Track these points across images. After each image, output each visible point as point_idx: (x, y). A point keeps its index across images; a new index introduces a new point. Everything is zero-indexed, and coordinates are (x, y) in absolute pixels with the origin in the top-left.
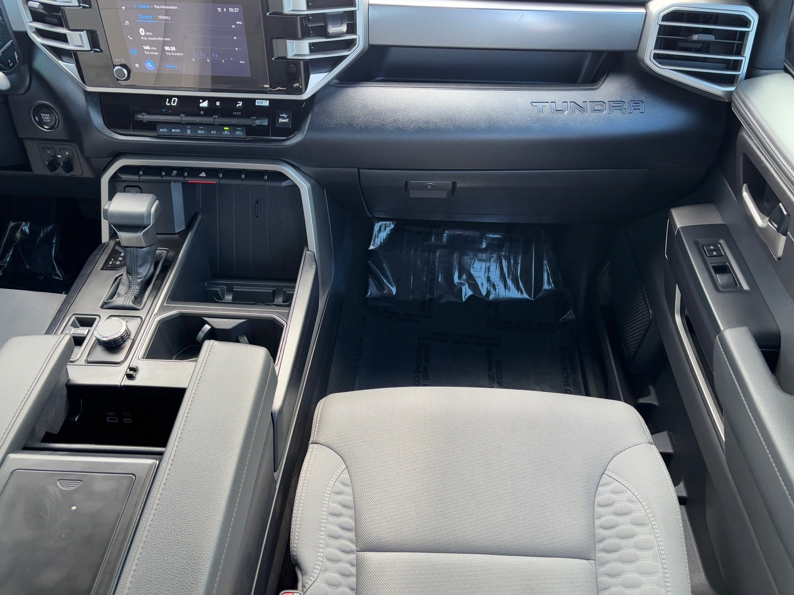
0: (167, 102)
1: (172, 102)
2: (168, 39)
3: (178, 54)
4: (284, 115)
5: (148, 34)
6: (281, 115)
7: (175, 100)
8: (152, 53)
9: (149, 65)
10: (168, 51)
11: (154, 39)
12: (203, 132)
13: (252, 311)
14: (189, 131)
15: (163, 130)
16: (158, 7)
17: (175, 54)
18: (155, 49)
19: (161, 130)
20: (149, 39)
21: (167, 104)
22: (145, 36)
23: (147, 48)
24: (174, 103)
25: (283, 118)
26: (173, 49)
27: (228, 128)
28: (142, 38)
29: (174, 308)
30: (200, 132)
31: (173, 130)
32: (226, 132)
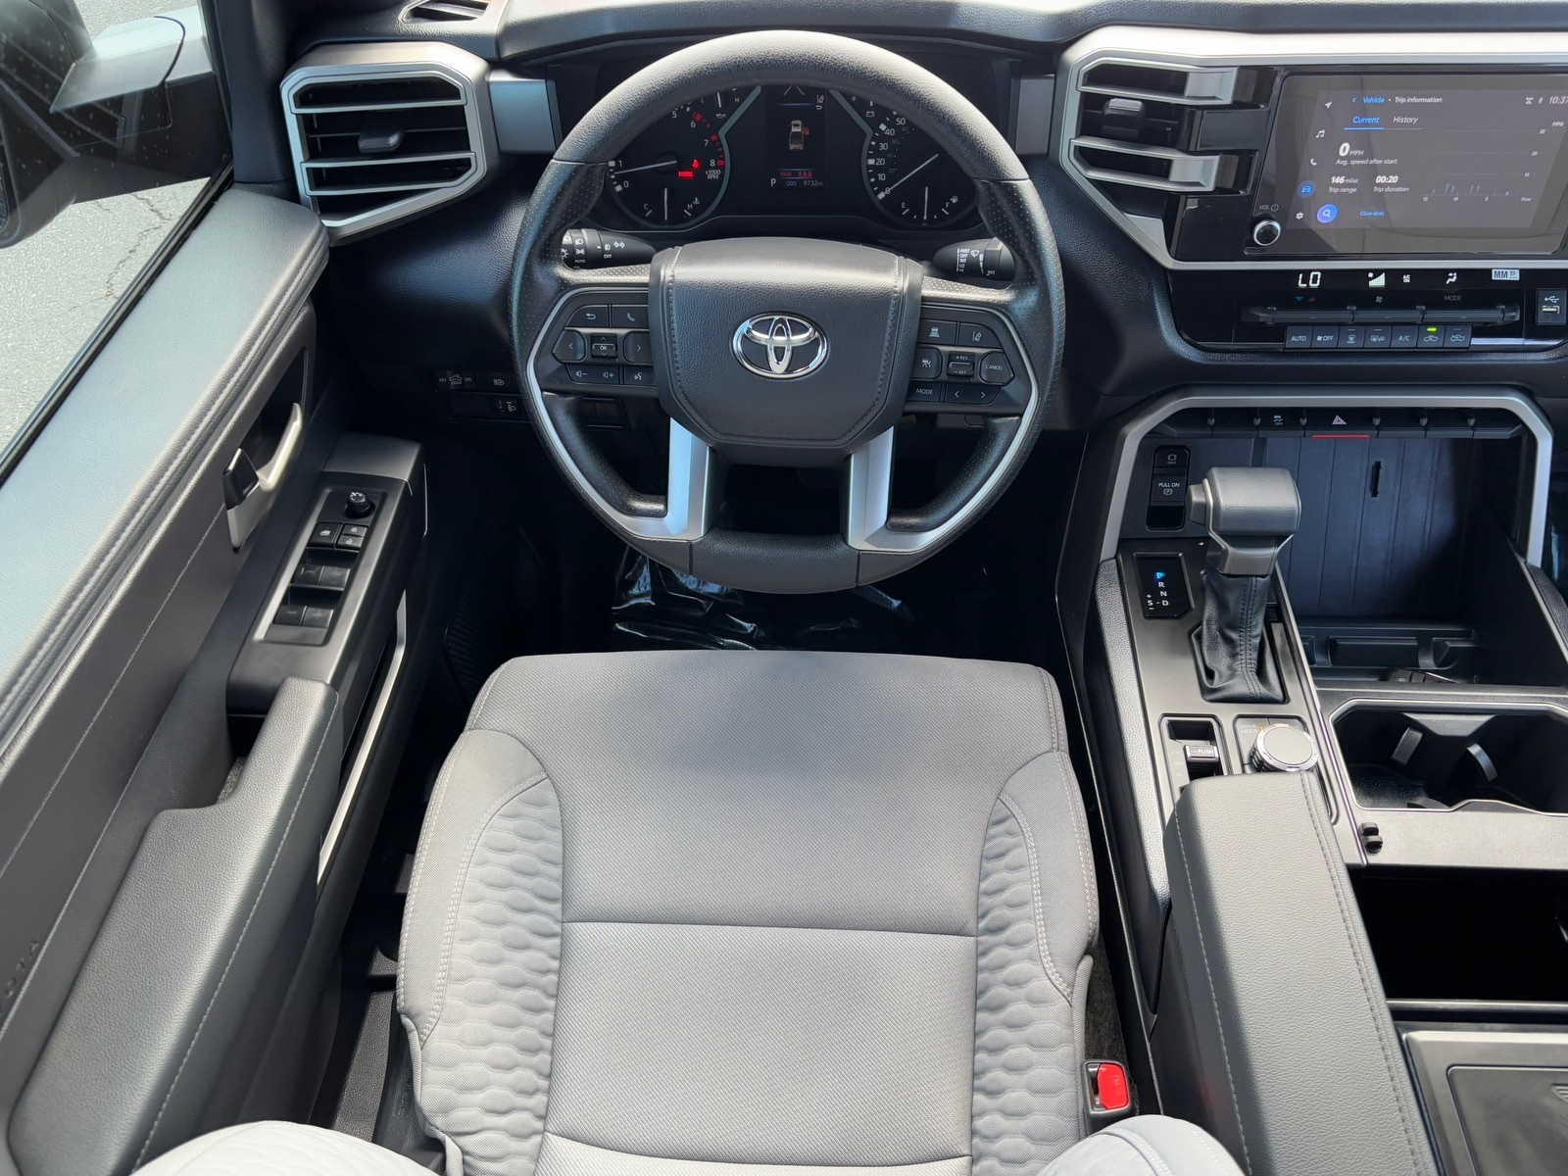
0: (1300, 281)
1: (1311, 281)
2: (1392, 162)
3: (1397, 190)
4: (1552, 299)
5: (1356, 152)
6: (1546, 299)
7: (1315, 277)
8: (1344, 190)
9: (1327, 213)
10: (1379, 185)
11: (1363, 162)
12: (1382, 339)
13: (1502, 699)
14: (1351, 339)
15: (1297, 340)
16: (1403, 100)
17: (1393, 189)
18: (1356, 181)
19: (1293, 339)
20: (1353, 163)
21: (1300, 285)
22: (1348, 158)
23: (1340, 180)
24: (1315, 282)
25: (1550, 304)
26: (1394, 179)
27: (1434, 329)
28: (1338, 162)
29: (1344, 697)
30: (1374, 340)
31: (1319, 338)
32: (1431, 338)
